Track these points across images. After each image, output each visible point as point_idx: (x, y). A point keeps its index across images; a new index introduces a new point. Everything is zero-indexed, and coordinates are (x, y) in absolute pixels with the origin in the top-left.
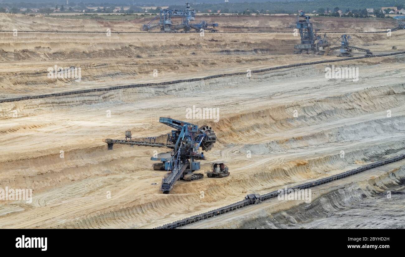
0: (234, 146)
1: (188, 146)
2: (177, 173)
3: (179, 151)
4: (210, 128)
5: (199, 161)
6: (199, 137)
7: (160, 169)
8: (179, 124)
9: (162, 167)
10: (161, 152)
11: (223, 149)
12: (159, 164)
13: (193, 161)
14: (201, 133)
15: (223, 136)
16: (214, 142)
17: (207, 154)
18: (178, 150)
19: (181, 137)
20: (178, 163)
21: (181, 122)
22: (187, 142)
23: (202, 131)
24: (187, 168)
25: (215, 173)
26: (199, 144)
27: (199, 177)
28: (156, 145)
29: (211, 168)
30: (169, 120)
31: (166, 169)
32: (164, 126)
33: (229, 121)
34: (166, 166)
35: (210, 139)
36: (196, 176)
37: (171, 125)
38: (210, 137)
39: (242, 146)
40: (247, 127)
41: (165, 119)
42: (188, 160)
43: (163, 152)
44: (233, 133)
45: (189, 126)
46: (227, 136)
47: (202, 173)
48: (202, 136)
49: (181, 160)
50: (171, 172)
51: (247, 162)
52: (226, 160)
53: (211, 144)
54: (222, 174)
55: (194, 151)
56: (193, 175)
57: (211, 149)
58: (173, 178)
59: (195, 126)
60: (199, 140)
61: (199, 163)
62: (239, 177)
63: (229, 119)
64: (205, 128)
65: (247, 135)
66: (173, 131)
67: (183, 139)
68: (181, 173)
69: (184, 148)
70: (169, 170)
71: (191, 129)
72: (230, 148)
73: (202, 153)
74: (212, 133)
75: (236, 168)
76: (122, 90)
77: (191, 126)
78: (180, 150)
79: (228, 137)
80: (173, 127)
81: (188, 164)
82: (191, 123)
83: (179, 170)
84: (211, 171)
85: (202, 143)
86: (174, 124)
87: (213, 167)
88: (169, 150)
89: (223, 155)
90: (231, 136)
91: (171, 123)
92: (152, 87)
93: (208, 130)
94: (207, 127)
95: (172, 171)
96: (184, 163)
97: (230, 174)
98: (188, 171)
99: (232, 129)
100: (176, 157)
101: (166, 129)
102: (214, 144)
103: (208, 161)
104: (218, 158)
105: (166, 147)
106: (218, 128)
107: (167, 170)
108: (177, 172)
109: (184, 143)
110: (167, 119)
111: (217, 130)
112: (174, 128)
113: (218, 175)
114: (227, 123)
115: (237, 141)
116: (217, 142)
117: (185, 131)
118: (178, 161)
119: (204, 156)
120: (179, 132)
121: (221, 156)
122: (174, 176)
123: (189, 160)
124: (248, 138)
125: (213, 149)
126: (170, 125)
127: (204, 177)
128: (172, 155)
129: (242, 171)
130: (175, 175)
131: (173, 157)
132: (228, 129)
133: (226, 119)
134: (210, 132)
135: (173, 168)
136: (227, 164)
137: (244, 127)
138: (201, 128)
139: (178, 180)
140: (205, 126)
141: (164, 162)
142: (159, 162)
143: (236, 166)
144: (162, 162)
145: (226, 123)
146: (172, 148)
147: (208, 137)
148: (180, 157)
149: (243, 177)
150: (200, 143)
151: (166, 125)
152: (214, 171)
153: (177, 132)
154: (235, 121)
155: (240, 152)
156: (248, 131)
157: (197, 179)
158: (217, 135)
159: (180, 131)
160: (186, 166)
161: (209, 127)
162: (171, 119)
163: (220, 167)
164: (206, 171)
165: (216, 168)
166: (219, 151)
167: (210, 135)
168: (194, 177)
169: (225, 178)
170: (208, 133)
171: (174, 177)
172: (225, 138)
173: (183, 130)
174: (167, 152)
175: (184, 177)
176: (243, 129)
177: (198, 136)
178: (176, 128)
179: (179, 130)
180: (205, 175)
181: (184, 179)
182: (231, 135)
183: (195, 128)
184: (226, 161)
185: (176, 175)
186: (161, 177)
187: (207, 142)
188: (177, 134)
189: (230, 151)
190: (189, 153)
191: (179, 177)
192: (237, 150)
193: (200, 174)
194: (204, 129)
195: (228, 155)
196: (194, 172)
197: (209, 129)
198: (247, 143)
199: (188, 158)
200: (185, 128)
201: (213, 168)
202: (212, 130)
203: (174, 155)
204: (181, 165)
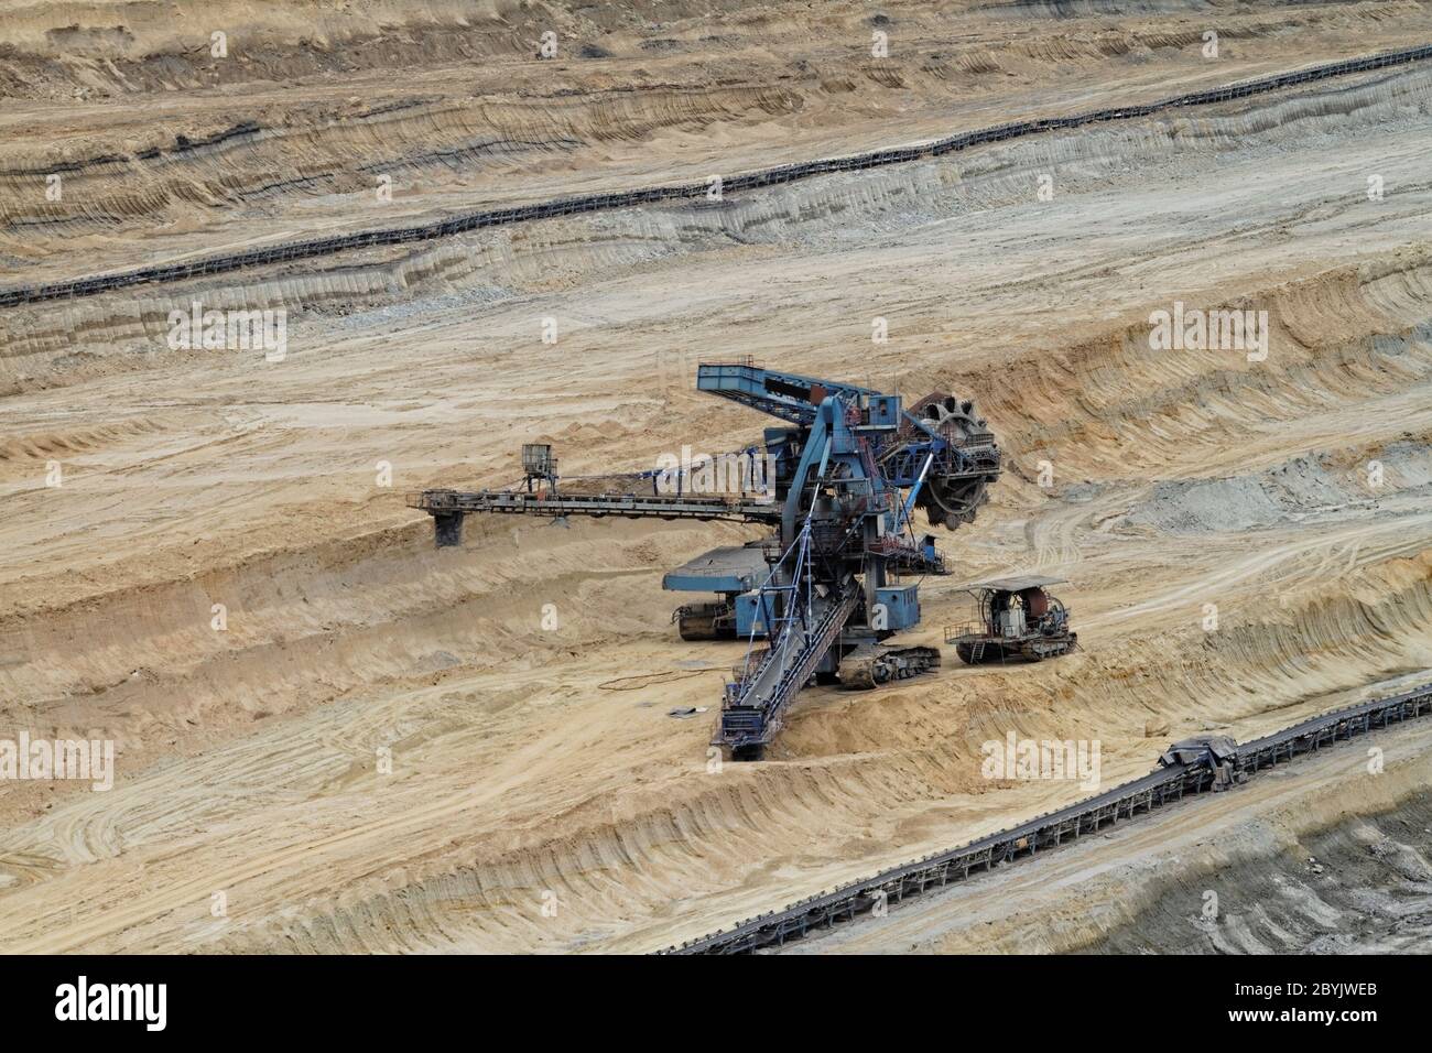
0: (1100, 491)
1: (852, 506)
2: (801, 652)
3: (806, 536)
4: (967, 408)
5: (915, 580)
6: (907, 459)
7: (712, 630)
8: (801, 392)
9: (724, 622)
10: (719, 545)
11: (1043, 512)
12: (708, 610)
13: (881, 583)
14: (921, 433)
15: (1040, 444)
16: (991, 479)
17: (958, 546)
18: (798, 527)
19: (813, 461)
20: (802, 598)
21: (812, 383)
22: (843, 489)
23: (926, 422)
24: (848, 624)
25: (997, 640)
26: (909, 495)
27: (914, 663)
28: (685, 507)
29: (978, 616)
30: (747, 373)
31: (740, 630)
32: (727, 408)
33: (1067, 364)
34: (739, 617)
35: (966, 464)
36: (901, 663)
37: (760, 399)
38: (969, 451)
39: (1139, 493)
40: (1161, 393)
41: (725, 372)
42: (853, 582)
43: (729, 543)
44: (1091, 426)
45: (852, 402)
46: (1061, 443)
47: (930, 645)
48: (926, 451)
49: (818, 582)
50: (766, 645)
51: (1168, 573)
52: (1056, 568)
53: (972, 491)
54: (1036, 641)
55: (881, 532)
56: (882, 658)
57: (973, 513)
58: (780, 676)
59: (883, 402)
60: (911, 473)
61: (913, 591)
62: (1124, 656)
63: (1068, 356)
64: (941, 408)
65: (1164, 433)
66: (769, 433)
67: (821, 472)
68: (822, 650)
69: (832, 515)
70: (758, 638)
71: (865, 416)
72: (1079, 505)
73: (930, 540)
74: (974, 431)
75: (1111, 609)
76: (505, 232)
77: (866, 403)
78: (807, 528)
79: (1063, 451)
80: (769, 411)
81: (854, 603)
82: (864, 385)
83: (811, 632)
84: (979, 628)
85: (925, 486)
86: (772, 396)
87: (987, 610)
88: (758, 531)
89: (1041, 541)
90: (1083, 440)
91: (760, 391)
92: (660, 209)
93: (956, 419)
94: (950, 404)
95: (772, 639)
96: (834, 596)
97: (1080, 640)
98: (859, 637)
99: (1082, 405)
100: (789, 565)
101: (736, 425)
102: (989, 488)
103: (964, 578)
104: (1018, 561)
105: (742, 517)
106: (1009, 405)
107: (746, 639)
108: (801, 645)
109: (829, 492)
110: (737, 372)
111: (1008, 414)
112: (778, 415)
113: (1018, 651)
114: (1058, 377)
115: (1113, 469)
116: (1005, 477)
117: (829, 428)
118: (803, 585)
119: (938, 552)
120: (801, 436)
121: (1032, 547)
122: (786, 664)
123: (862, 578)
124: (1170, 447)
125: (985, 517)
126: (754, 401)
127: (942, 661)
128: (768, 560)
129: (1143, 624)
130: (790, 662)
131: (776, 567)
132: (1065, 406)
133: (1049, 356)
134: (964, 429)
135: (779, 625)
136: (1063, 591)
137: (1147, 392)
138: (918, 410)
139: (807, 685)
140: (937, 397)
141: (732, 596)
142: (710, 597)
143: (1110, 597)
144: (723, 597)
145: (1053, 375)
146: (771, 519)
147: (956, 455)
148: (809, 564)
149: (1146, 651)
150: (917, 487)
151: (737, 406)
152: (996, 628)
153: (790, 435)
154: (1100, 361)
155: (1128, 523)
156: (1170, 411)
157: (909, 677)
158: (1008, 440)
159: (809, 430)
160: (846, 609)
161: (960, 401)
162: (761, 370)
163: (1026, 607)
164: (953, 633)
165: (1003, 615)
166: (1022, 523)
167: (967, 443)
168: (889, 667)
169: (1052, 663)
170: (959, 435)
171: (787, 673)
172: (1051, 453)
173: (817, 426)
174: (748, 545)
175: (838, 668)
176: (1145, 401)
177: (905, 452)
178: (784, 417)
179: (802, 424)
180: (949, 652)
181: (837, 681)
182: (1081, 435)
183: (884, 413)
184: (1060, 574)
185: (796, 659)
186: (719, 674)
187: (950, 482)
188: (795, 448)
189: (1078, 520)
190: (857, 545)
191: (811, 668)
192: (1115, 511)
193: (920, 649)
194: (934, 413)
195: (1067, 541)
196: (885, 642)
197: (962, 414)
198: (1164, 477)
199: (856, 567)
200: (828, 411)
201: (988, 616)
202: (977, 414)
203: (778, 559)
204: (818, 608)
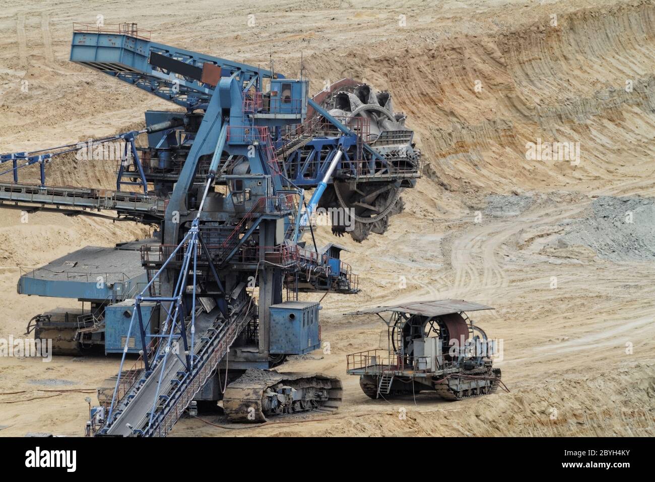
0: (530, 205)
1: (249, 207)
2: (181, 375)
3: (192, 239)
4: (383, 99)
5: (313, 298)
6: (310, 156)
7: (73, 345)
8: (191, 71)
9: (88, 336)
10: (84, 244)
11: (462, 226)
12: (70, 319)
13: (277, 299)
14: (329, 125)
15: (462, 146)
16: (407, 183)
17: (362, 260)
18: (183, 228)
19: (205, 152)
20: (185, 313)
21: (204, 59)
22: (239, 186)
23: (334, 113)
24: (236, 345)
25: (409, 373)
26: (312, 196)
27: (311, 396)
28: (48, 198)
29: (386, 343)
30: (130, 45)
31: (109, 345)
32: (99, 84)
33: (498, 54)
34: (108, 331)
35: (379, 165)
36: (295, 393)
37: (143, 76)
38: (382, 150)
39: (575, 209)
40: (605, 94)
41: (104, 42)
42: (245, 296)
43: (96, 243)
44: (521, 127)
45: (250, 85)
46: (485, 146)
47: (330, 374)
48: (331, 147)
49: (203, 294)
50: (139, 365)
51: (607, 305)
52: (477, 293)
53: (384, 196)
54: (454, 377)
55: (280, 238)
56: (274, 388)
57: (385, 224)
58: (153, 403)
59: (287, 86)
60: (313, 173)
61: (315, 309)
62: (555, 399)
63: (499, 44)
64: (353, 97)
65: (605, 140)
66: (152, 117)
67: (214, 165)
68: (205, 375)
69: (224, 216)
70: (132, 356)
71: (266, 102)
72: (505, 220)
73: (335, 251)
74: (390, 126)
75: (539, 343)
77: (267, 87)
78: (194, 229)
79: (487, 156)
80: (153, 91)
81: (246, 320)
82: (264, 66)
83: (192, 352)
84: (387, 359)
85: (330, 187)
86: (158, 73)
87: (398, 337)
88: (131, 231)
89: (459, 260)
90: (512, 144)
91: (144, 67)
93: (369, 112)
94: (364, 95)
95: (146, 358)
96: (221, 311)
97: (504, 378)
98: (248, 361)
99: (512, 103)
100: (172, 272)
101: (110, 105)
102: (405, 195)
103: (370, 299)
104: (432, 282)
105: (114, 214)
106: (430, 101)
107: (116, 356)
108: (181, 367)
109: (220, 189)
110: (118, 43)
111: (426, 109)
112: (163, 96)
113: (433, 387)
114: (487, 68)
115: (545, 179)
116: (422, 184)
117: (226, 113)
118: (187, 296)
119: (344, 267)
120: (193, 123)
121: (449, 266)
122: (162, 389)
123: (254, 291)
124: (612, 157)
125: (396, 224)
126: (136, 78)
127: (345, 394)
128: (145, 264)
129: (577, 363)
130: (168, 386)
131: (156, 274)
132: (492, 103)
133: (476, 43)
134: (379, 124)
135: (155, 341)
136: (483, 320)
137: (588, 91)
138: (324, 99)
139: (186, 415)
140: (349, 85)
141: (99, 306)
142: (72, 305)
143: (540, 330)
144: (88, 306)
145: (481, 66)
146: (148, 218)
147: (368, 154)
148: (195, 273)
149: (582, 395)
150: (321, 189)
151: (112, 81)
152: (407, 359)
153: (176, 120)
154: (536, 52)
155: (562, 244)
156: (614, 115)
157: (304, 411)
158: (425, 140)
159: (199, 117)
160: (233, 330)
161: (375, 92)
162: (145, 42)
163: (445, 336)
164: (357, 362)
165: (416, 343)
166: (438, 237)
167: (382, 140)
168: (281, 398)
169: (472, 404)
170: (371, 131)
171: (163, 399)
172: (474, 157)
173: (213, 110)
174: (119, 246)
175: (221, 397)
176: (585, 102)
177: (309, 148)
178: (170, 98)
179: (190, 107)
180: (352, 385)
181: (220, 411)
182: (510, 138)
183: (288, 100)
184: (481, 299)
185: (175, 384)
186: (81, 397)
187: (360, 185)
188: (181, 137)
189: (502, 237)
190: (252, 254)
191: (192, 394)
192: (546, 229)
193: (319, 379)
194: (344, 103)
195: (489, 262)
196: (282, 368)
197: (377, 106)
198: (605, 192)
199: (248, 278)
200: (226, 94)
201: (399, 344)
202: (393, 108)
203: (158, 265)
204: (203, 324)
